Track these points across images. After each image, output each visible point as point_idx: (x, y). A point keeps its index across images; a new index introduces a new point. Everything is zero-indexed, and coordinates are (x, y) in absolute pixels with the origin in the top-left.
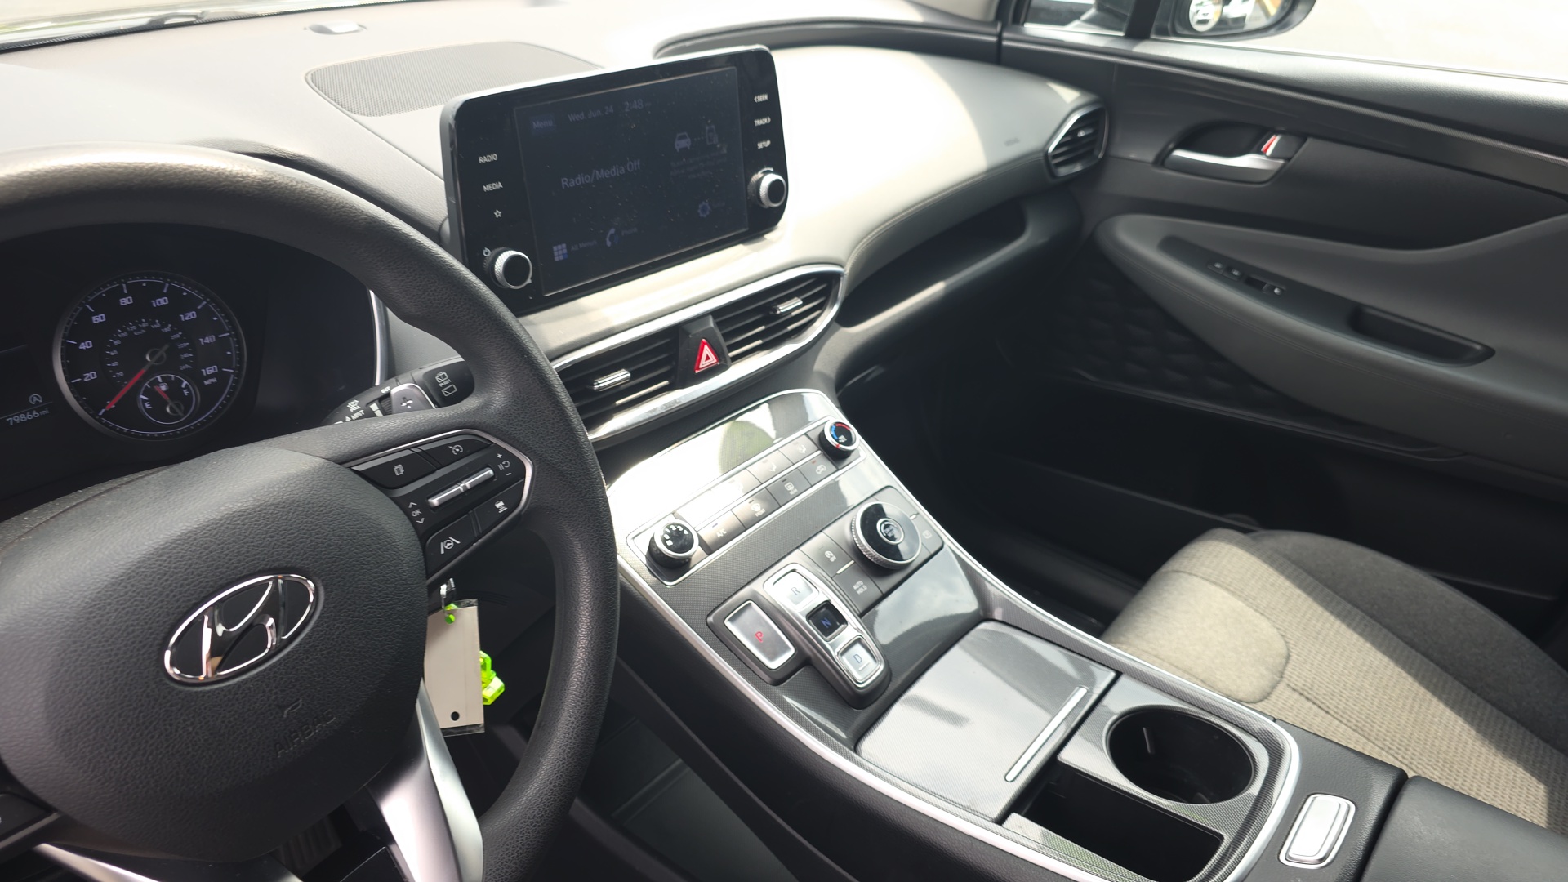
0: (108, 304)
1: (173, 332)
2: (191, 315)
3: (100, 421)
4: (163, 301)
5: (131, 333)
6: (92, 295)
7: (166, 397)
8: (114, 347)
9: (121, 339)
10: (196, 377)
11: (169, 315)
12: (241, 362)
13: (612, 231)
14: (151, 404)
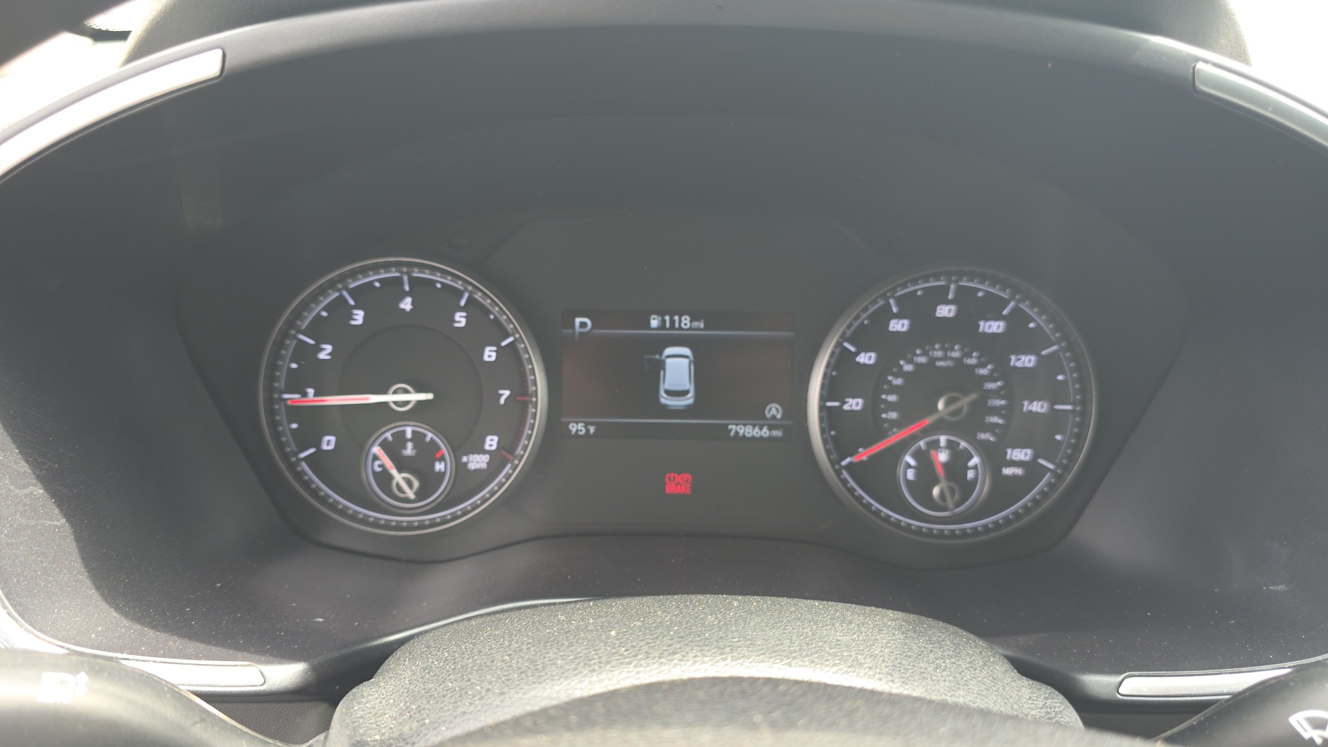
0: (918, 308)
1: (990, 378)
2: (1027, 361)
3: (838, 473)
4: (995, 327)
5: (933, 360)
6: (904, 286)
7: (941, 473)
8: (901, 373)
9: (918, 365)
10: (995, 459)
11: (995, 349)
12: (1072, 458)
14: (917, 475)
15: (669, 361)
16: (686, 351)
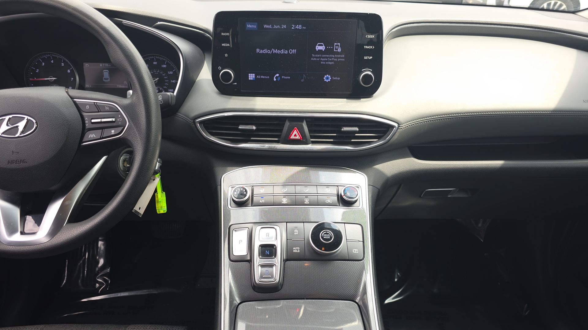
1: (165, 76)
2: (171, 73)
4: (165, 66)
5: (154, 73)
10: (166, 91)
11: (165, 70)
13: (278, 75)
15: (104, 73)
16: (108, 71)
